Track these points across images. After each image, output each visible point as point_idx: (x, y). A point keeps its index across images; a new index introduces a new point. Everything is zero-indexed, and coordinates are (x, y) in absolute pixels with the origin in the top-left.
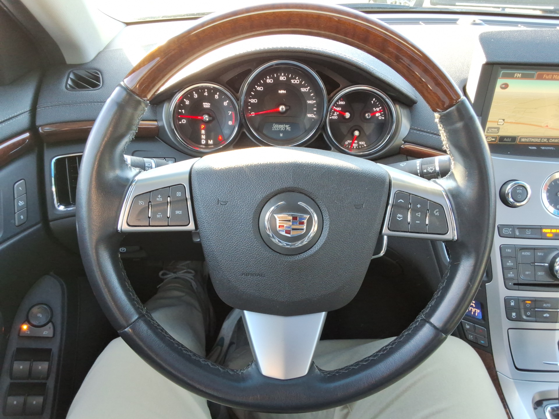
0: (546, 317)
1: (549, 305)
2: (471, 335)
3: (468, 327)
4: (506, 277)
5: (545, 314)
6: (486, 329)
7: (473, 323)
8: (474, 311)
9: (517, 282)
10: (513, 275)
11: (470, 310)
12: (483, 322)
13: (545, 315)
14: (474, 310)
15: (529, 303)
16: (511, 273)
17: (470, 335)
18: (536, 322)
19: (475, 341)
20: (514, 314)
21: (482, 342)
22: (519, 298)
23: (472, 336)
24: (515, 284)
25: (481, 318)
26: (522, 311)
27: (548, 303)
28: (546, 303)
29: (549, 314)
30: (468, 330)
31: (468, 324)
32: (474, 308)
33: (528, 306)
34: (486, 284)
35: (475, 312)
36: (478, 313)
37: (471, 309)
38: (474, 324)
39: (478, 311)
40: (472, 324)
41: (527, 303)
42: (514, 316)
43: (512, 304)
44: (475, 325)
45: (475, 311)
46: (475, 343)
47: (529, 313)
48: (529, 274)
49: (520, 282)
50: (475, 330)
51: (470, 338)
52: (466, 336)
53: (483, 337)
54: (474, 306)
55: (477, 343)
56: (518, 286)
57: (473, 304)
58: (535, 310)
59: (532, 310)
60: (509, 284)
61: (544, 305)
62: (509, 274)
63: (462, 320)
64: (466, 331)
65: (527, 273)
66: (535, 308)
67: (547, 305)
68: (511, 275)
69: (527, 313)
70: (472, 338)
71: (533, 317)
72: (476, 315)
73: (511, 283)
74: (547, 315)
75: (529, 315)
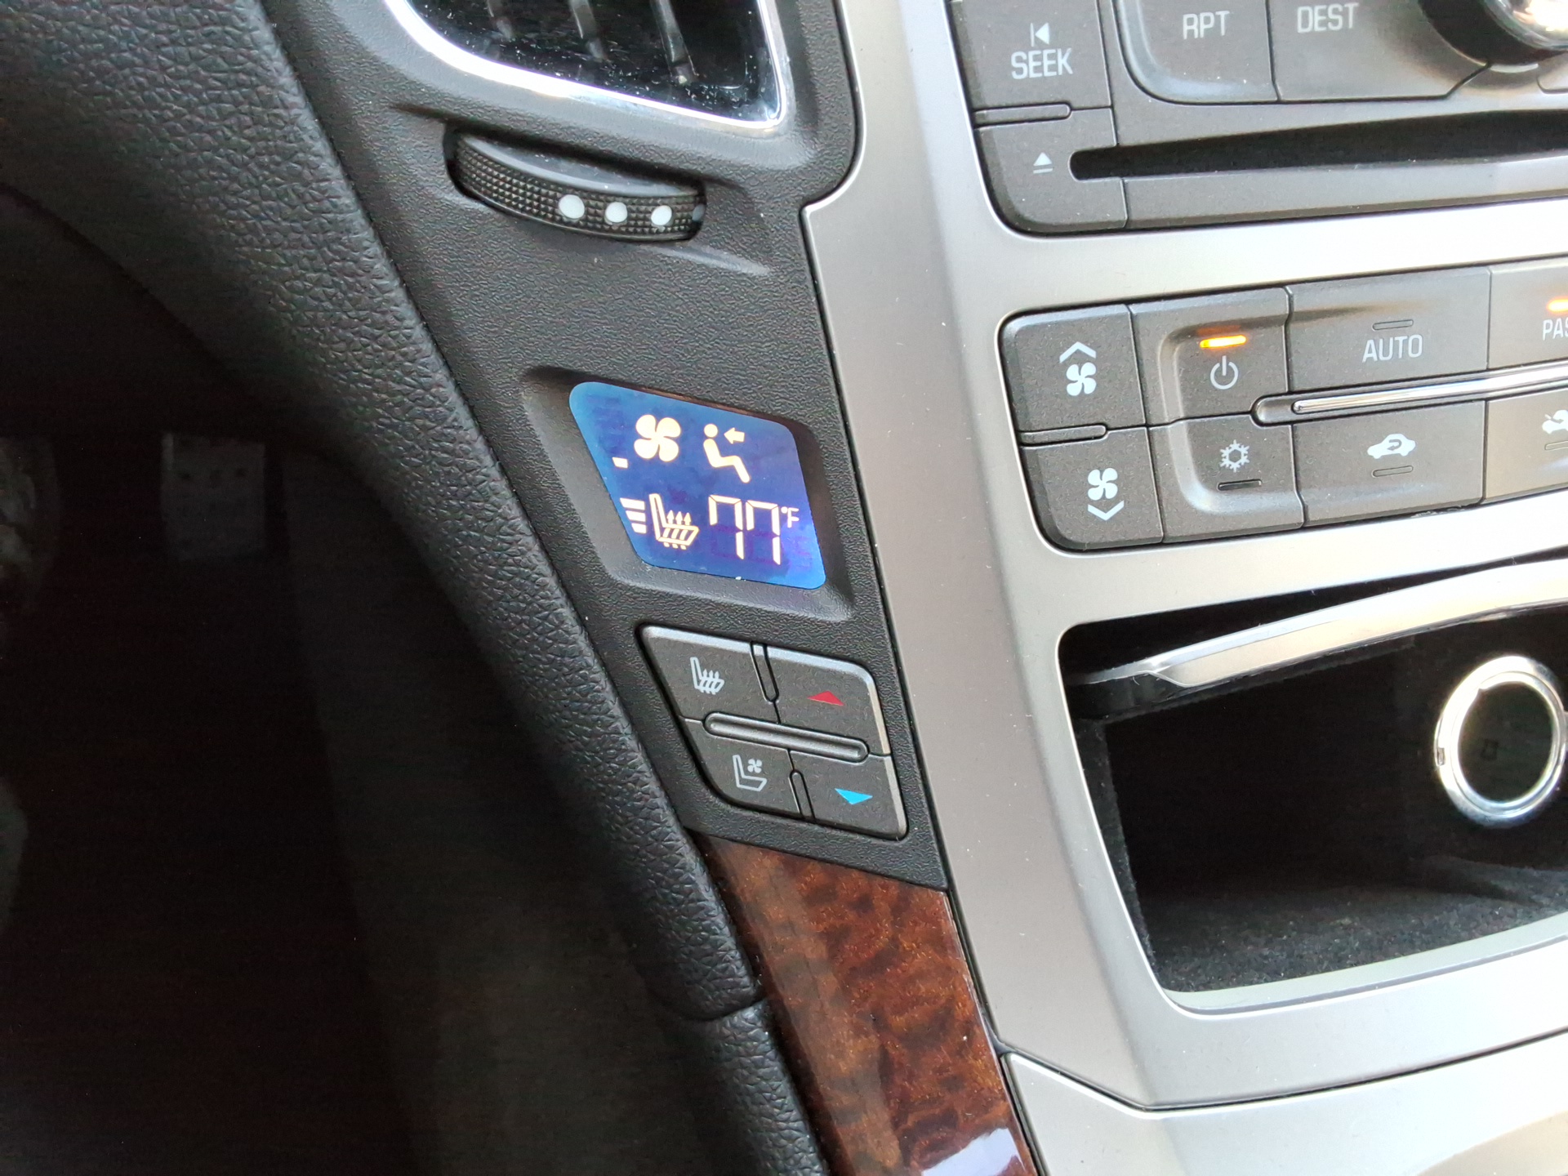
0: (1392, 468)
1: (1410, 345)
2: (749, 750)
3: (709, 683)
4: (989, 94)
5: (1379, 440)
6: (869, 680)
7: (752, 643)
8: (750, 526)
9: (1107, 140)
10: (1063, 62)
11: (713, 519)
12: (837, 613)
13: (1377, 451)
14: (745, 515)
15: (1232, 353)
16: (1044, 34)
17: (736, 758)
18: (1304, 526)
19: (789, 805)
21: (854, 798)
22: (1135, 309)
23: (755, 765)
24: (1088, 164)
25: (817, 576)
26: (1178, 441)
27: (1402, 325)
28: (1394, 327)
29: (1409, 436)
30: (710, 708)
31: (711, 659)
32: (745, 493)
33: (1223, 379)
34: (809, 210)
35: (761, 534)
36: (787, 532)
37: (726, 511)
38: (758, 650)
39: (783, 518)
40: (743, 647)
41: (1215, 355)
42: (1105, 504)
44: (773, 653)
45: (762, 517)
46: (800, 818)
47: (1235, 457)
48: (1212, 34)
49: (1136, 134)
50: (774, 701)
51: (742, 781)
52: (713, 770)
53: (855, 755)
54: (745, 477)
55: (807, 813)
56: (1117, 180)
57: (736, 462)
58: (1295, 417)
59: (1262, 417)
60: (1030, 166)
61: (1370, 352)
62: (1027, 48)
63: (654, 632)
64: (704, 721)
65: (1194, 27)
66: (1290, 392)
67: (1396, 343)
68: (1047, 63)
69: (1220, 457)
70: (764, 781)
71: (1276, 487)
72: (777, 559)
73: (1043, 160)
74: (1396, 444)
75: (1243, 467)
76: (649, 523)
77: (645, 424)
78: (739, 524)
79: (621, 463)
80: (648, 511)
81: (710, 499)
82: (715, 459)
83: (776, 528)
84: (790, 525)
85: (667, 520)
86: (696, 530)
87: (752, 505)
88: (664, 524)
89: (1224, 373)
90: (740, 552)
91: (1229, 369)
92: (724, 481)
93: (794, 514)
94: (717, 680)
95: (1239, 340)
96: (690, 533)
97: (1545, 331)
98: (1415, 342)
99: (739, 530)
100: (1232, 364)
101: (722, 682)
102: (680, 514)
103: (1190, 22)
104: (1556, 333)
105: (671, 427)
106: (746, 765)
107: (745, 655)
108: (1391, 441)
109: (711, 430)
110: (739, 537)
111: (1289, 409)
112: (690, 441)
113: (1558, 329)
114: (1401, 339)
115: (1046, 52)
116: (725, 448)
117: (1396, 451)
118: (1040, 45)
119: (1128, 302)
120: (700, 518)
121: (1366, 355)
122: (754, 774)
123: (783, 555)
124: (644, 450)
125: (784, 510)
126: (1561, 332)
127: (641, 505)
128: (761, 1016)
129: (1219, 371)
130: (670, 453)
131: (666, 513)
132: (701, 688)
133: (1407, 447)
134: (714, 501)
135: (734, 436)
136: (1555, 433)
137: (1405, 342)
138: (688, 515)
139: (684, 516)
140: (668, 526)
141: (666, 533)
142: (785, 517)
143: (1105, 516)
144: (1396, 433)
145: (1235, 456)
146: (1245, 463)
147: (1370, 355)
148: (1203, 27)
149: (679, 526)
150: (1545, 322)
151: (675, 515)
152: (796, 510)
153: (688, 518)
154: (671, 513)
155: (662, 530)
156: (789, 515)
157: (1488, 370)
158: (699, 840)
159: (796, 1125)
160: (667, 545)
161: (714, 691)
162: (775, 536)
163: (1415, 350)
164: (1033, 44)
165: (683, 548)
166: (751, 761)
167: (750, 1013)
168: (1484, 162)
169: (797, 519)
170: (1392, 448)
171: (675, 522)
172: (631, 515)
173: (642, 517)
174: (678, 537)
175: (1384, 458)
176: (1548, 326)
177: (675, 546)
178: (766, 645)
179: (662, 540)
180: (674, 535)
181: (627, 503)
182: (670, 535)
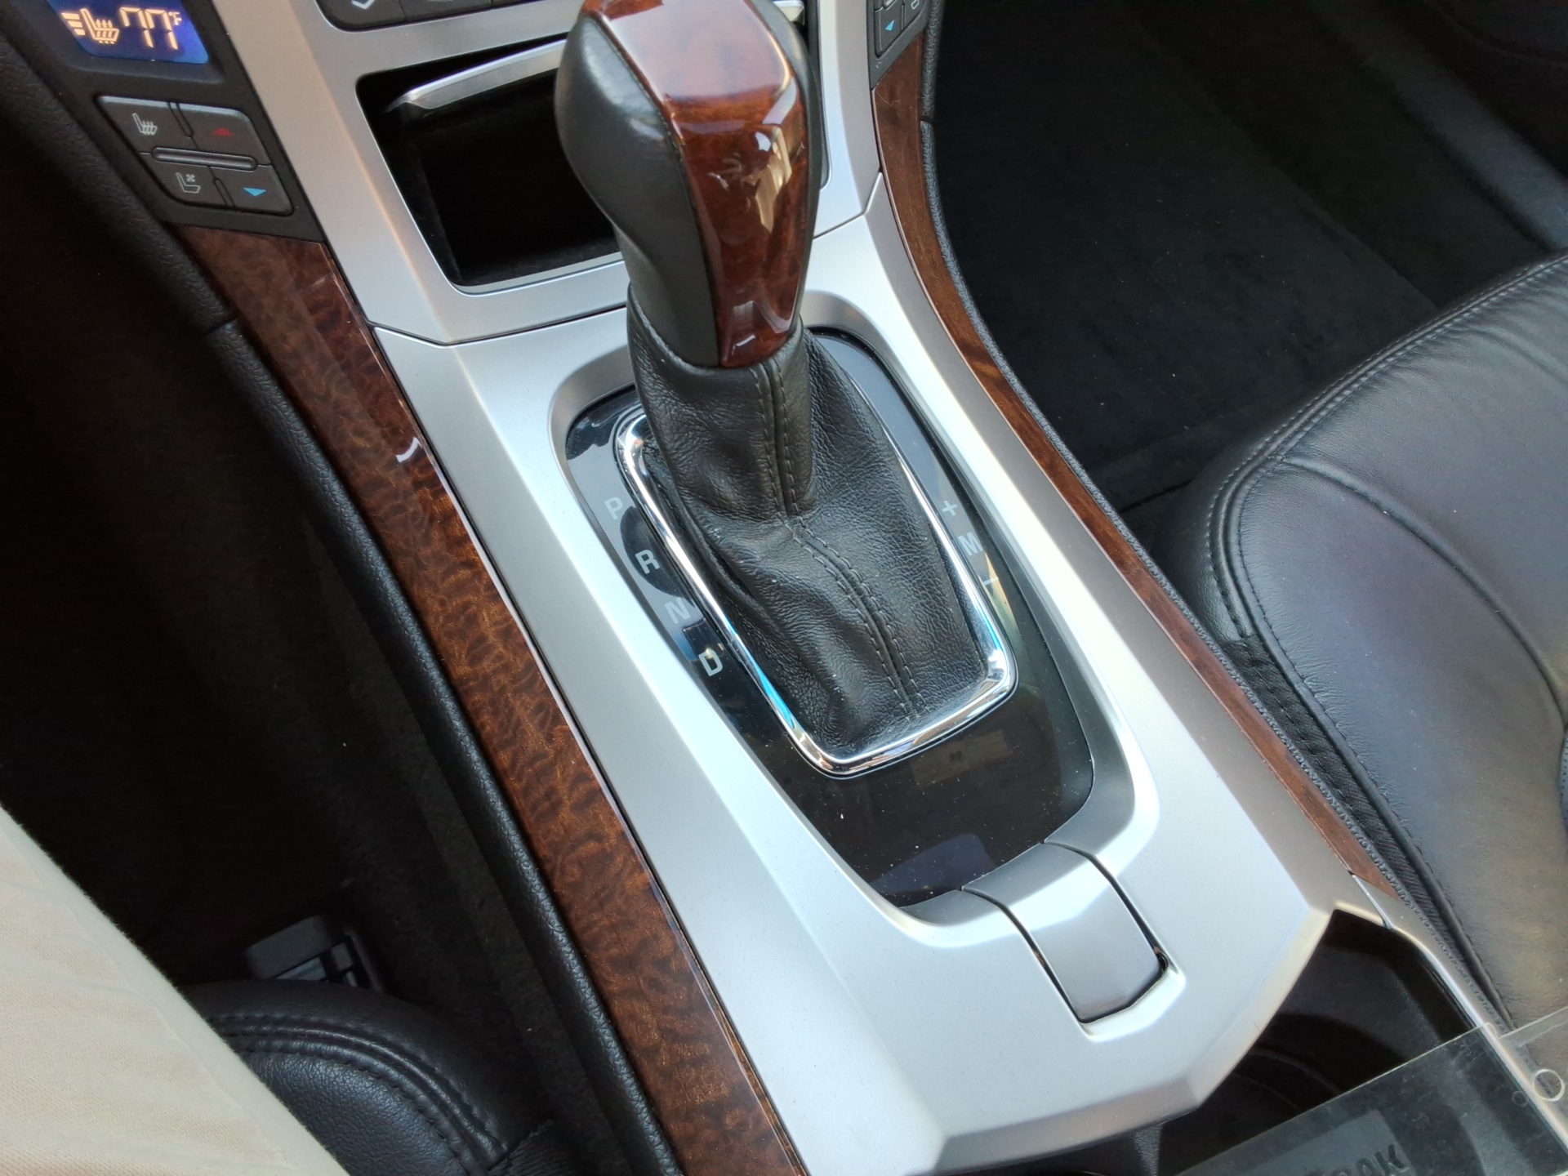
2: (186, 168)
3: (148, 129)
6: (246, 119)
7: (169, 101)
8: (152, 26)
11: (127, 23)
12: (215, 80)
14: (146, 18)
17: (179, 175)
19: (218, 201)
21: (256, 192)
23: (191, 178)
25: (202, 57)
30: (154, 144)
31: (147, 114)
35: (159, 32)
36: (175, 29)
37: (133, 17)
38: (173, 105)
39: (171, 19)
40: (162, 105)
44: (183, 106)
45: (157, 19)
46: (230, 209)
50: (191, 136)
51: (186, 188)
52: (164, 181)
53: (249, 166)
55: (229, 203)
63: (107, 99)
64: (151, 153)
70: (199, 187)
72: (174, 45)
76: (85, 27)
78: (144, 25)
80: (82, 19)
81: (121, 11)
83: (168, 26)
84: (176, 23)
85: (97, 26)
86: (117, 31)
87: (150, 12)
88: (96, 29)
90: (150, 43)
93: (178, 16)
94: (152, 126)
96: (114, 33)
99: (145, 29)
101: (156, 127)
102: (104, 21)
106: (185, 178)
107: (164, 109)
110: (147, 34)
120: (117, 22)
122: (191, 183)
123: (179, 44)
125: (171, 14)
127: (76, 16)
128: (234, 328)
131: (95, 20)
132: (144, 132)
134: (123, 11)
138: (109, 21)
139: (107, 22)
140: (98, 29)
141: (99, 34)
143: (365, 7)
149: (105, 29)
151: (101, 22)
152: (177, 13)
153: (110, 23)
154: (98, 21)
155: (96, 32)
156: (175, 17)
158: (171, 229)
159: (267, 382)
160: (102, 42)
161: (153, 133)
162: (169, 31)
165: (112, 43)
166: (188, 176)
167: (229, 326)
169: (180, 19)
171: (102, 26)
172: (72, 24)
173: (80, 25)
174: (107, 36)
177: (107, 42)
178: (178, 102)
179: (97, 39)
180: (104, 35)
181: (66, 15)
182: (101, 36)
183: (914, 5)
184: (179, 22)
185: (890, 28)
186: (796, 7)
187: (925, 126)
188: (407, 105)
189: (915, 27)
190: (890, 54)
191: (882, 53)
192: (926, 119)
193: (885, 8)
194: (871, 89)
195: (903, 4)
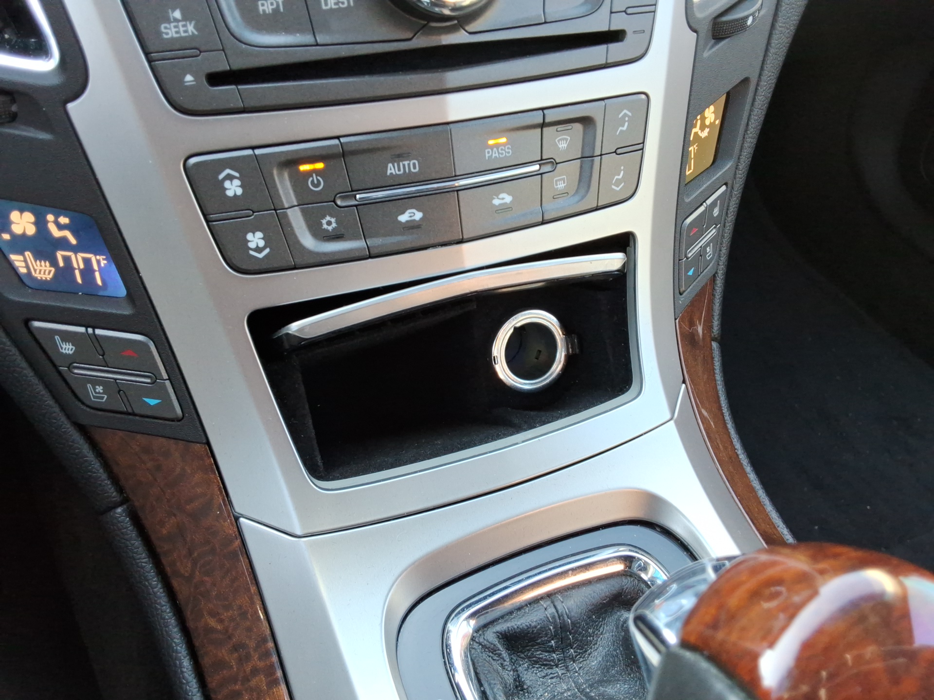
0: (412, 226)
1: (412, 166)
2: (95, 381)
3: (67, 349)
4: (154, 45)
5: (403, 213)
6: (151, 342)
7: (87, 327)
8: (82, 266)
9: (223, 66)
10: (191, 28)
11: (61, 264)
13: (403, 218)
14: (78, 260)
15: (317, 172)
16: (177, 14)
17: (89, 386)
18: (371, 256)
19: (121, 407)
20: (255, 239)
21: (152, 402)
22: (258, 152)
23: (100, 389)
24: (215, 79)
25: (122, 292)
26: (296, 218)
27: (406, 154)
28: (399, 157)
29: (419, 210)
30: (71, 361)
31: (67, 337)
32: (76, 249)
33: (316, 185)
34: (69, 106)
35: (88, 271)
36: (100, 269)
37: (67, 259)
38: (90, 330)
39: (98, 262)
40: (82, 330)
41: (307, 173)
42: (258, 250)
43: (233, 188)
44: (99, 332)
45: (87, 262)
46: (129, 414)
48: (276, 11)
49: (239, 64)
50: (103, 356)
51: (94, 397)
52: (77, 391)
53: (149, 381)
54: (73, 241)
55: (130, 410)
56: (233, 87)
57: (67, 234)
58: (357, 203)
59: (339, 202)
60: (182, 81)
61: (391, 169)
62: (169, 22)
63: (37, 324)
64: (68, 368)
65: (265, 8)
66: (352, 191)
67: (404, 166)
68: (182, 29)
69: (321, 224)
70: (106, 397)
71: (355, 237)
72: (99, 282)
73: (189, 78)
74: (412, 214)
75: (334, 229)
76: (27, 267)
77: (15, 216)
78: (75, 265)
79: (6, 236)
80: (25, 261)
81: (58, 254)
82: (56, 233)
83: (96, 267)
84: (102, 265)
85: (37, 265)
86: (53, 270)
87: (81, 255)
88: (36, 267)
89: (316, 181)
90: (79, 280)
91: (318, 180)
92: (63, 244)
93: (104, 259)
94: (71, 347)
95: (320, 166)
96: (50, 272)
97: (487, 155)
98: (414, 165)
99: (76, 269)
100: (319, 178)
101: (74, 348)
102: (43, 262)
103: (263, 5)
104: (494, 155)
105: (29, 217)
106: (95, 389)
107: (82, 334)
108: (409, 213)
109: (50, 217)
110: (77, 273)
111: (354, 199)
112: (40, 223)
113: (495, 153)
114: (406, 163)
115: (180, 24)
116: (60, 227)
117: (412, 218)
118: (176, 20)
119: (253, 148)
120: (54, 263)
121: (389, 172)
122: (99, 393)
123: (103, 280)
124: (17, 229)
125: (98, 257)
126: (497, 155)
127: (21, 258)
128: (124, 511)
129: (313, 182)
130: (31, 230)
131: (36, 261)
132: (64, 351)
133: (418, 216)
134: (60, 254)
135: (64, 220)
136: (500, 205)
137: (409, 165)
138: (47, 262)
139: (45, 263)
140: (38, 268)
141: (38, 272)
142: (99, 261)
143: (260, 256)
144: (411, 209)
145: (329, 223)
146: (335, 227)
147: (391, 172)
148: (271, 7)
149: (43, 268)
150: (486, 151)
151: (41, 262)
152: (104, 257)
153: (48, 264)
154: (38, 262)
155: (35, 270)
156: (101, 260)
157: (455, 176)
158: (82, 429)
159: (144, 560)
160: (39, 278)
161: (71, 352)
162: (96, 271)
163: (415, 168)
164: (172, 20)
165: (48, 279)
166: (97, 387)
167: (119, 510)
168: (439, 72)
169: (105, 262)
170: (411, 217)
171: (41, 266)
172: (17, 264)
173: (23, 264)
174: (44, 273)
175: (407, 222)
176: (488, 153)
177: (44, 278)
178: (94, 328)
179: (36, 275)
180: (42, 273)
181: (13, 257)
182: (40, 273)
183: (708, 257)
184: (105, 264)
185: (690, 273)
186: (621, 259)
187: (715, 345)
188: (288, 334)
189: (708, 272)
190: (690, 293)
191: (684, 291)
192: (714, 339)
193: (688, 258)
194: (676, 319)
195: (701, 256)
